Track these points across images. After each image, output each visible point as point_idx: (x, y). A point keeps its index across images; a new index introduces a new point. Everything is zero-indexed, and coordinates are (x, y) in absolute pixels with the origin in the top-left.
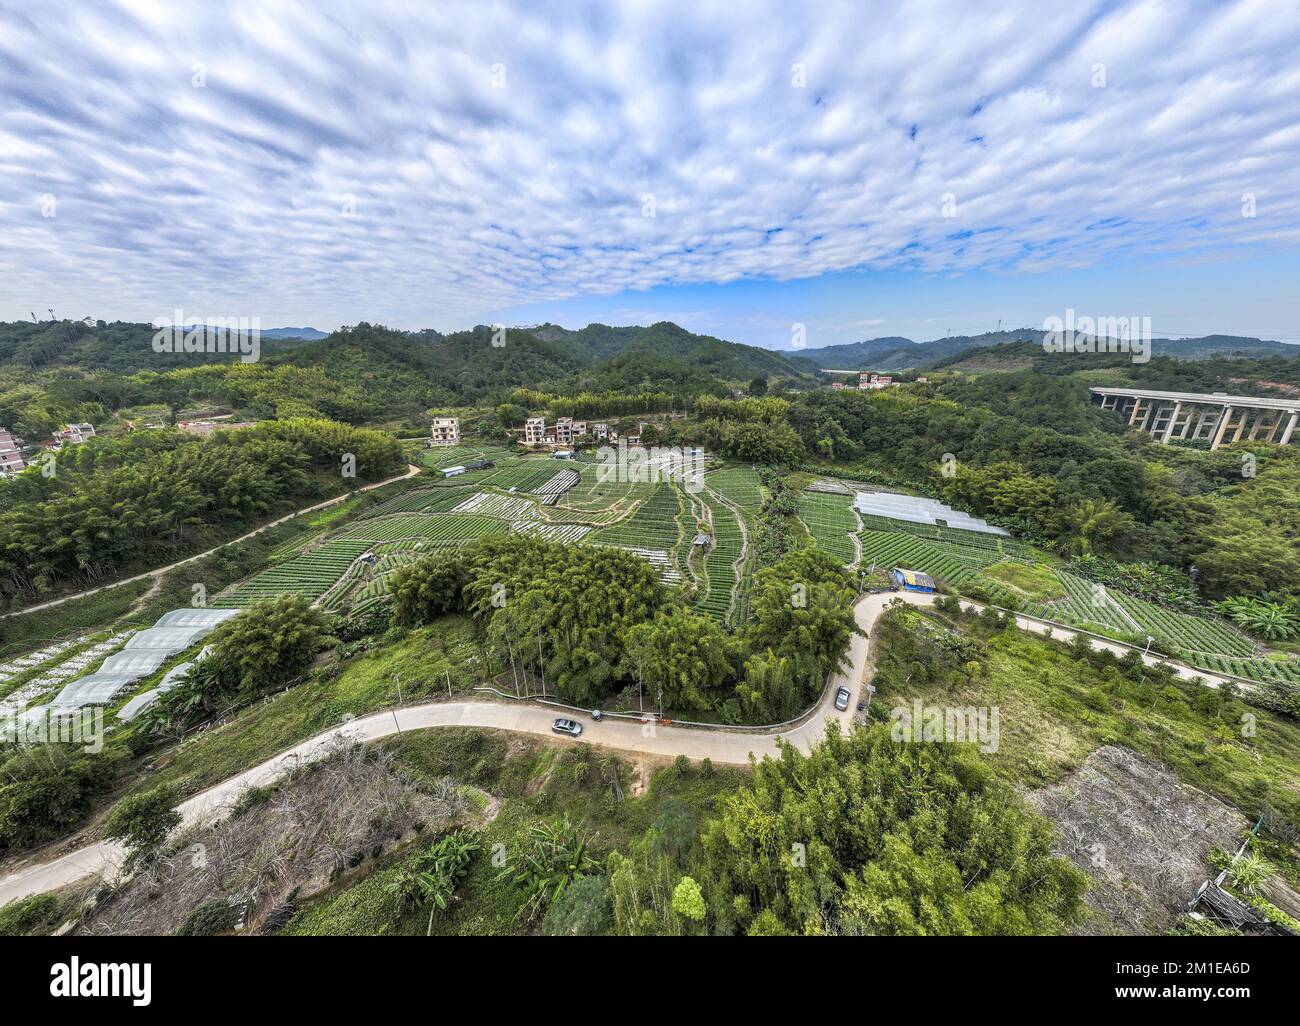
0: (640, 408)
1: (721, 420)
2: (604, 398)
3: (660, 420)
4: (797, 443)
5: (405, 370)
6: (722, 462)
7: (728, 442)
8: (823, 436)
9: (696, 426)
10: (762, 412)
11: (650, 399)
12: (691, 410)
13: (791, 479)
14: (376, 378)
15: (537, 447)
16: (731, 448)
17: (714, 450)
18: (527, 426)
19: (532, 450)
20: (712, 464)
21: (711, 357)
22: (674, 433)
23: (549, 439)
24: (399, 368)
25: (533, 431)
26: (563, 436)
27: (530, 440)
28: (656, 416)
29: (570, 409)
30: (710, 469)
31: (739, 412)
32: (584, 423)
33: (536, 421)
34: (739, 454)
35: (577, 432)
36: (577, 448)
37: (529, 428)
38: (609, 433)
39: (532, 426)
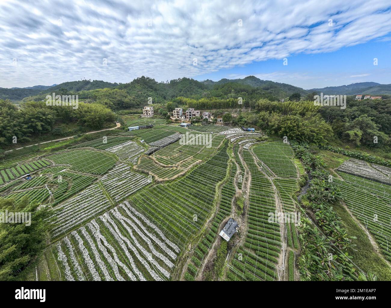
0: (227, 106)
1: (270, 113)
2: (211, 100)
3: (236, 112)
4: (328, 131)
5: (152, 91)
6: (267, 137)
7: (273, 126)
8: (352, 128)
9: (254, 115)
10: (300, 109)
11: (232, 101)
12: (253, 107)
13: (322, 157)
14: (141, 94)
15: (176, 120)
16: (274, 130)
17: (263, 129)
18: (174, 111)
19: (174, 121)
20: (260, 138)
21: (269, 87)
22: (241, 118)
23: (182, 117)
24: (150, 91)
25: (176, 113)
26: (189, 116)
27: (175, 117)
28: (234, 110)
29: (195, 105)
30: (258, 141)
31: (283, 108)
32: (199, 111)
33: (179, 109)
34: (279, 133)
35: (195, 115)
36: (193, 122)
37: (175, 112)
38: (209, 116)
39: (176, 111)
